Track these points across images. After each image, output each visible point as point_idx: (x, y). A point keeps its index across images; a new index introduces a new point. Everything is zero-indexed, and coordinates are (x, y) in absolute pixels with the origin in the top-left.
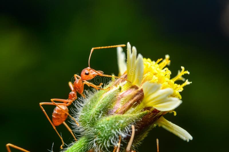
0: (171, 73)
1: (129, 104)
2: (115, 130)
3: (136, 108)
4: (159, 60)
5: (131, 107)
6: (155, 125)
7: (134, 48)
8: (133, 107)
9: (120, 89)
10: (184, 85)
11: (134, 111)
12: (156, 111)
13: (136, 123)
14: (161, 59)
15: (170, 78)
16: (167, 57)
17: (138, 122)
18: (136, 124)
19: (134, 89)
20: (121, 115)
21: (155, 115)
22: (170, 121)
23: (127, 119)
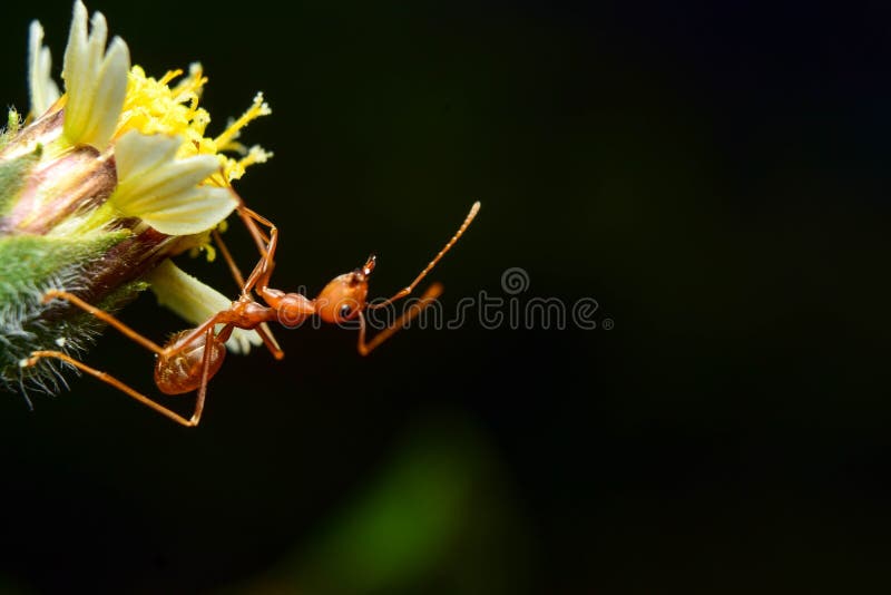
0: (211, 117)
1: (67, 203)
2: (13, 282)
3: (87, 219)
4: (170, 76)
5: (74, 214)
6: (143, 285)
7: (100, 19)
8: (78, 216)
9: (39, 152)
10: (247, 161)
11: (83, 227)
12: (150, 237)
13: (83, 266)
14: (179, 72)
15: (203, 133)
16: (196, 68)
17: (91, 264)
18: (84, 270)
19: (84, 157)
20: (38, 238)
21: (148, 249)
22: (193, 276)
23: (57, 252)
